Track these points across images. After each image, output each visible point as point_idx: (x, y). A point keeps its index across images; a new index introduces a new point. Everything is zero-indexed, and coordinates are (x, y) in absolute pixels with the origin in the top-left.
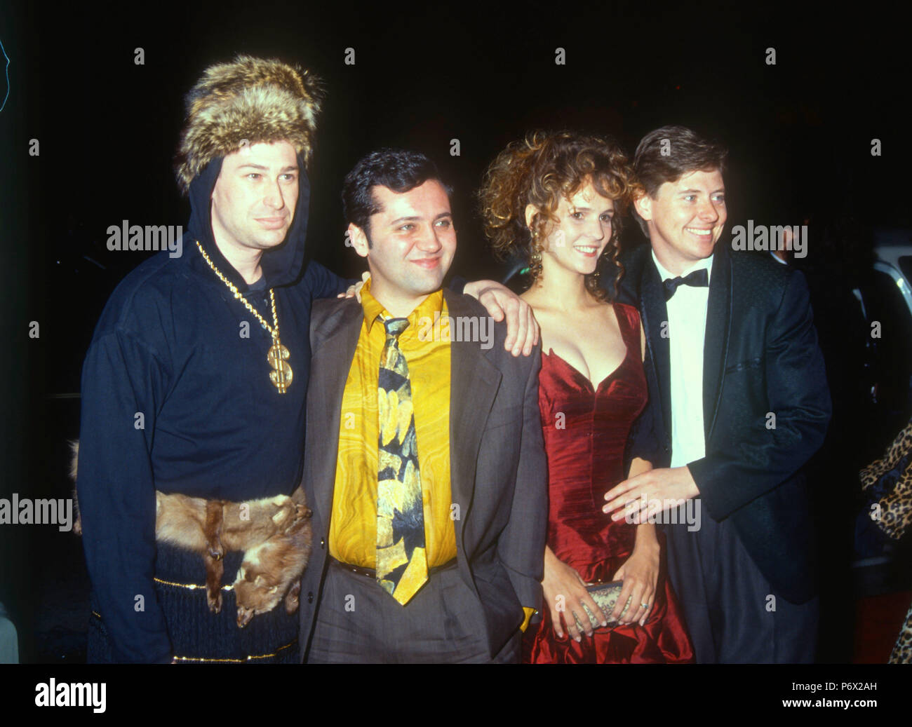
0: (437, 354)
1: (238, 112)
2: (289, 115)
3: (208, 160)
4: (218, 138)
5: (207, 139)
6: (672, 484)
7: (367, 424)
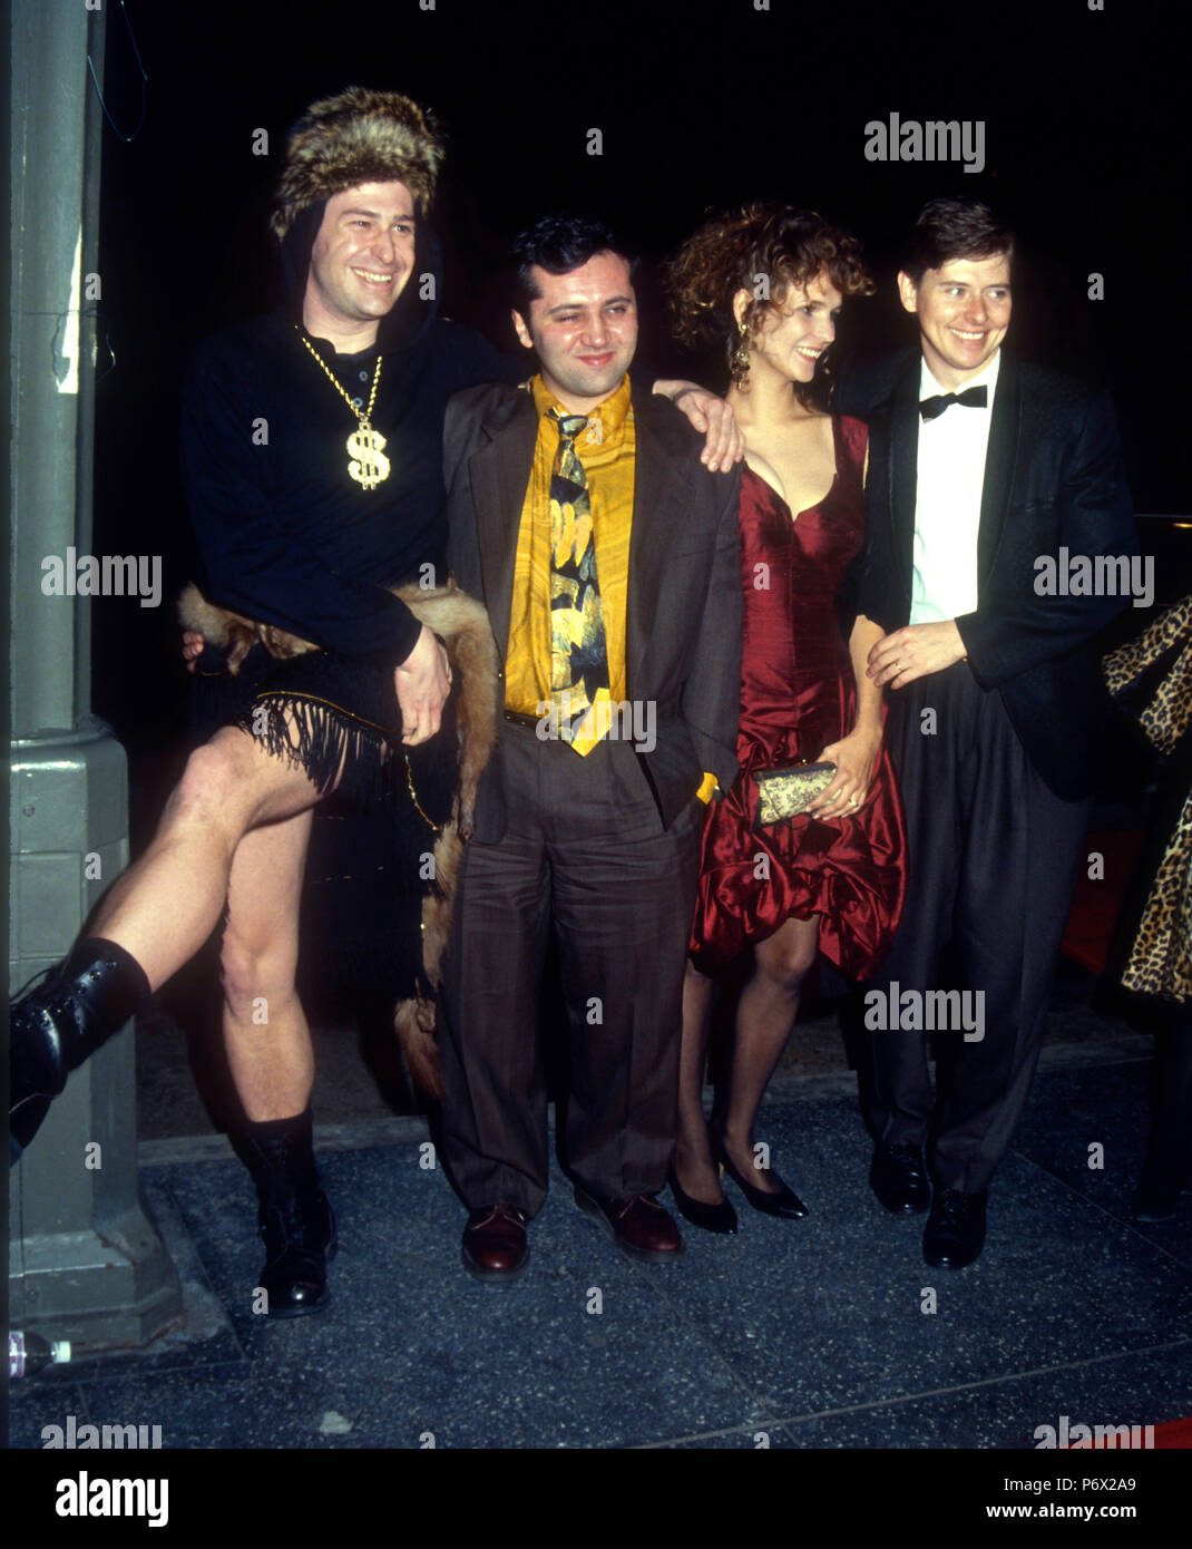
0: (621, 463)
1: (344, 145)
2: (405, 150)
3: (308, 203)
4: (320, 175)
5: (307, 177)
6: (933, 644)
7: (538, 540)
